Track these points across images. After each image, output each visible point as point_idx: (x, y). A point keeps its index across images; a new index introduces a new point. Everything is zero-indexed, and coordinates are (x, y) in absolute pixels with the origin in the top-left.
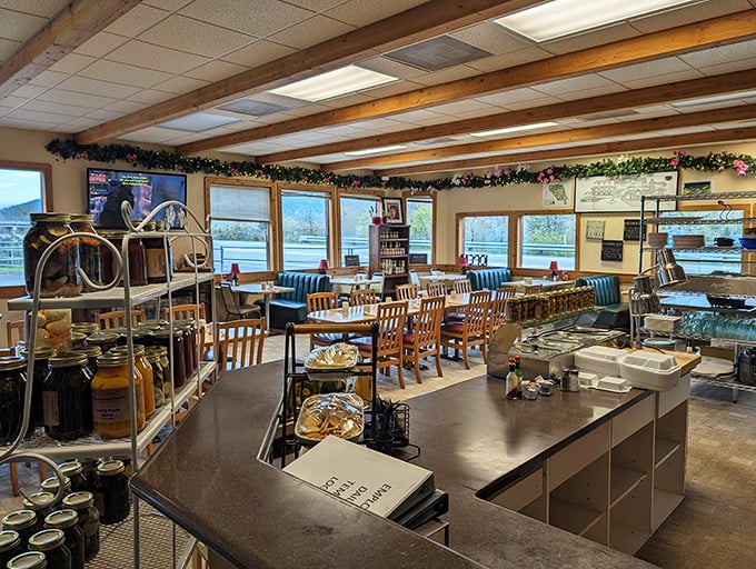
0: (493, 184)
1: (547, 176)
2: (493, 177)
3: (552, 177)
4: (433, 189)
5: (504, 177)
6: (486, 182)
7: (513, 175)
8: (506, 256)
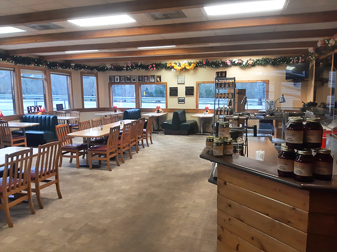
0: (127, 70)
1: (153, 67)
2: (127, 67)
3: (155, 68)
4: (96, 71)
5: (132, 67)
6: (124, 68)
7: (137, 66)
8: (135, 104)
